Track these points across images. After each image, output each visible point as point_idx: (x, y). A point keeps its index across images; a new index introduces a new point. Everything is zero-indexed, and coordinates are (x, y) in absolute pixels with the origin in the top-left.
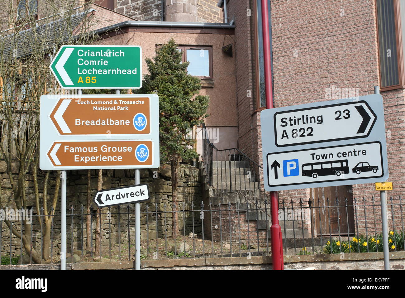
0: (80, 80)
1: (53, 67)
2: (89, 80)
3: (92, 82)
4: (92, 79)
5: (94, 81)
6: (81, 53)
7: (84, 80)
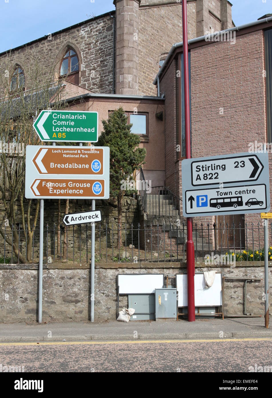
0: (55, 135)
1: (36, 125)
2: (61, 135)
3: (63, 137)
4: (63, 135)
5: (64, 136)
6: (55, 116)
7: (57, 135)
